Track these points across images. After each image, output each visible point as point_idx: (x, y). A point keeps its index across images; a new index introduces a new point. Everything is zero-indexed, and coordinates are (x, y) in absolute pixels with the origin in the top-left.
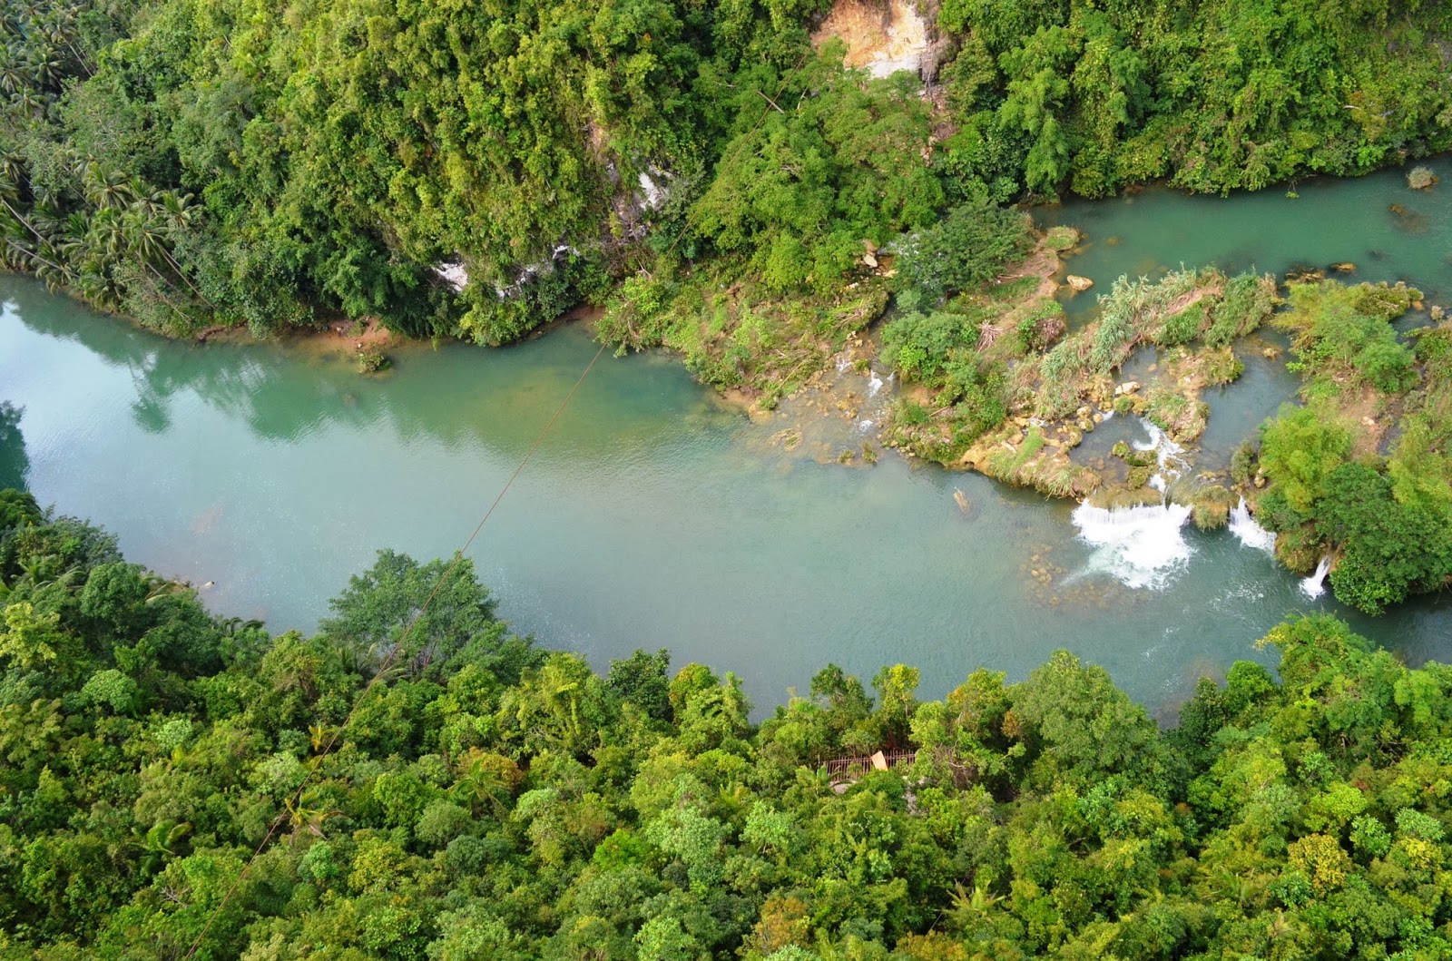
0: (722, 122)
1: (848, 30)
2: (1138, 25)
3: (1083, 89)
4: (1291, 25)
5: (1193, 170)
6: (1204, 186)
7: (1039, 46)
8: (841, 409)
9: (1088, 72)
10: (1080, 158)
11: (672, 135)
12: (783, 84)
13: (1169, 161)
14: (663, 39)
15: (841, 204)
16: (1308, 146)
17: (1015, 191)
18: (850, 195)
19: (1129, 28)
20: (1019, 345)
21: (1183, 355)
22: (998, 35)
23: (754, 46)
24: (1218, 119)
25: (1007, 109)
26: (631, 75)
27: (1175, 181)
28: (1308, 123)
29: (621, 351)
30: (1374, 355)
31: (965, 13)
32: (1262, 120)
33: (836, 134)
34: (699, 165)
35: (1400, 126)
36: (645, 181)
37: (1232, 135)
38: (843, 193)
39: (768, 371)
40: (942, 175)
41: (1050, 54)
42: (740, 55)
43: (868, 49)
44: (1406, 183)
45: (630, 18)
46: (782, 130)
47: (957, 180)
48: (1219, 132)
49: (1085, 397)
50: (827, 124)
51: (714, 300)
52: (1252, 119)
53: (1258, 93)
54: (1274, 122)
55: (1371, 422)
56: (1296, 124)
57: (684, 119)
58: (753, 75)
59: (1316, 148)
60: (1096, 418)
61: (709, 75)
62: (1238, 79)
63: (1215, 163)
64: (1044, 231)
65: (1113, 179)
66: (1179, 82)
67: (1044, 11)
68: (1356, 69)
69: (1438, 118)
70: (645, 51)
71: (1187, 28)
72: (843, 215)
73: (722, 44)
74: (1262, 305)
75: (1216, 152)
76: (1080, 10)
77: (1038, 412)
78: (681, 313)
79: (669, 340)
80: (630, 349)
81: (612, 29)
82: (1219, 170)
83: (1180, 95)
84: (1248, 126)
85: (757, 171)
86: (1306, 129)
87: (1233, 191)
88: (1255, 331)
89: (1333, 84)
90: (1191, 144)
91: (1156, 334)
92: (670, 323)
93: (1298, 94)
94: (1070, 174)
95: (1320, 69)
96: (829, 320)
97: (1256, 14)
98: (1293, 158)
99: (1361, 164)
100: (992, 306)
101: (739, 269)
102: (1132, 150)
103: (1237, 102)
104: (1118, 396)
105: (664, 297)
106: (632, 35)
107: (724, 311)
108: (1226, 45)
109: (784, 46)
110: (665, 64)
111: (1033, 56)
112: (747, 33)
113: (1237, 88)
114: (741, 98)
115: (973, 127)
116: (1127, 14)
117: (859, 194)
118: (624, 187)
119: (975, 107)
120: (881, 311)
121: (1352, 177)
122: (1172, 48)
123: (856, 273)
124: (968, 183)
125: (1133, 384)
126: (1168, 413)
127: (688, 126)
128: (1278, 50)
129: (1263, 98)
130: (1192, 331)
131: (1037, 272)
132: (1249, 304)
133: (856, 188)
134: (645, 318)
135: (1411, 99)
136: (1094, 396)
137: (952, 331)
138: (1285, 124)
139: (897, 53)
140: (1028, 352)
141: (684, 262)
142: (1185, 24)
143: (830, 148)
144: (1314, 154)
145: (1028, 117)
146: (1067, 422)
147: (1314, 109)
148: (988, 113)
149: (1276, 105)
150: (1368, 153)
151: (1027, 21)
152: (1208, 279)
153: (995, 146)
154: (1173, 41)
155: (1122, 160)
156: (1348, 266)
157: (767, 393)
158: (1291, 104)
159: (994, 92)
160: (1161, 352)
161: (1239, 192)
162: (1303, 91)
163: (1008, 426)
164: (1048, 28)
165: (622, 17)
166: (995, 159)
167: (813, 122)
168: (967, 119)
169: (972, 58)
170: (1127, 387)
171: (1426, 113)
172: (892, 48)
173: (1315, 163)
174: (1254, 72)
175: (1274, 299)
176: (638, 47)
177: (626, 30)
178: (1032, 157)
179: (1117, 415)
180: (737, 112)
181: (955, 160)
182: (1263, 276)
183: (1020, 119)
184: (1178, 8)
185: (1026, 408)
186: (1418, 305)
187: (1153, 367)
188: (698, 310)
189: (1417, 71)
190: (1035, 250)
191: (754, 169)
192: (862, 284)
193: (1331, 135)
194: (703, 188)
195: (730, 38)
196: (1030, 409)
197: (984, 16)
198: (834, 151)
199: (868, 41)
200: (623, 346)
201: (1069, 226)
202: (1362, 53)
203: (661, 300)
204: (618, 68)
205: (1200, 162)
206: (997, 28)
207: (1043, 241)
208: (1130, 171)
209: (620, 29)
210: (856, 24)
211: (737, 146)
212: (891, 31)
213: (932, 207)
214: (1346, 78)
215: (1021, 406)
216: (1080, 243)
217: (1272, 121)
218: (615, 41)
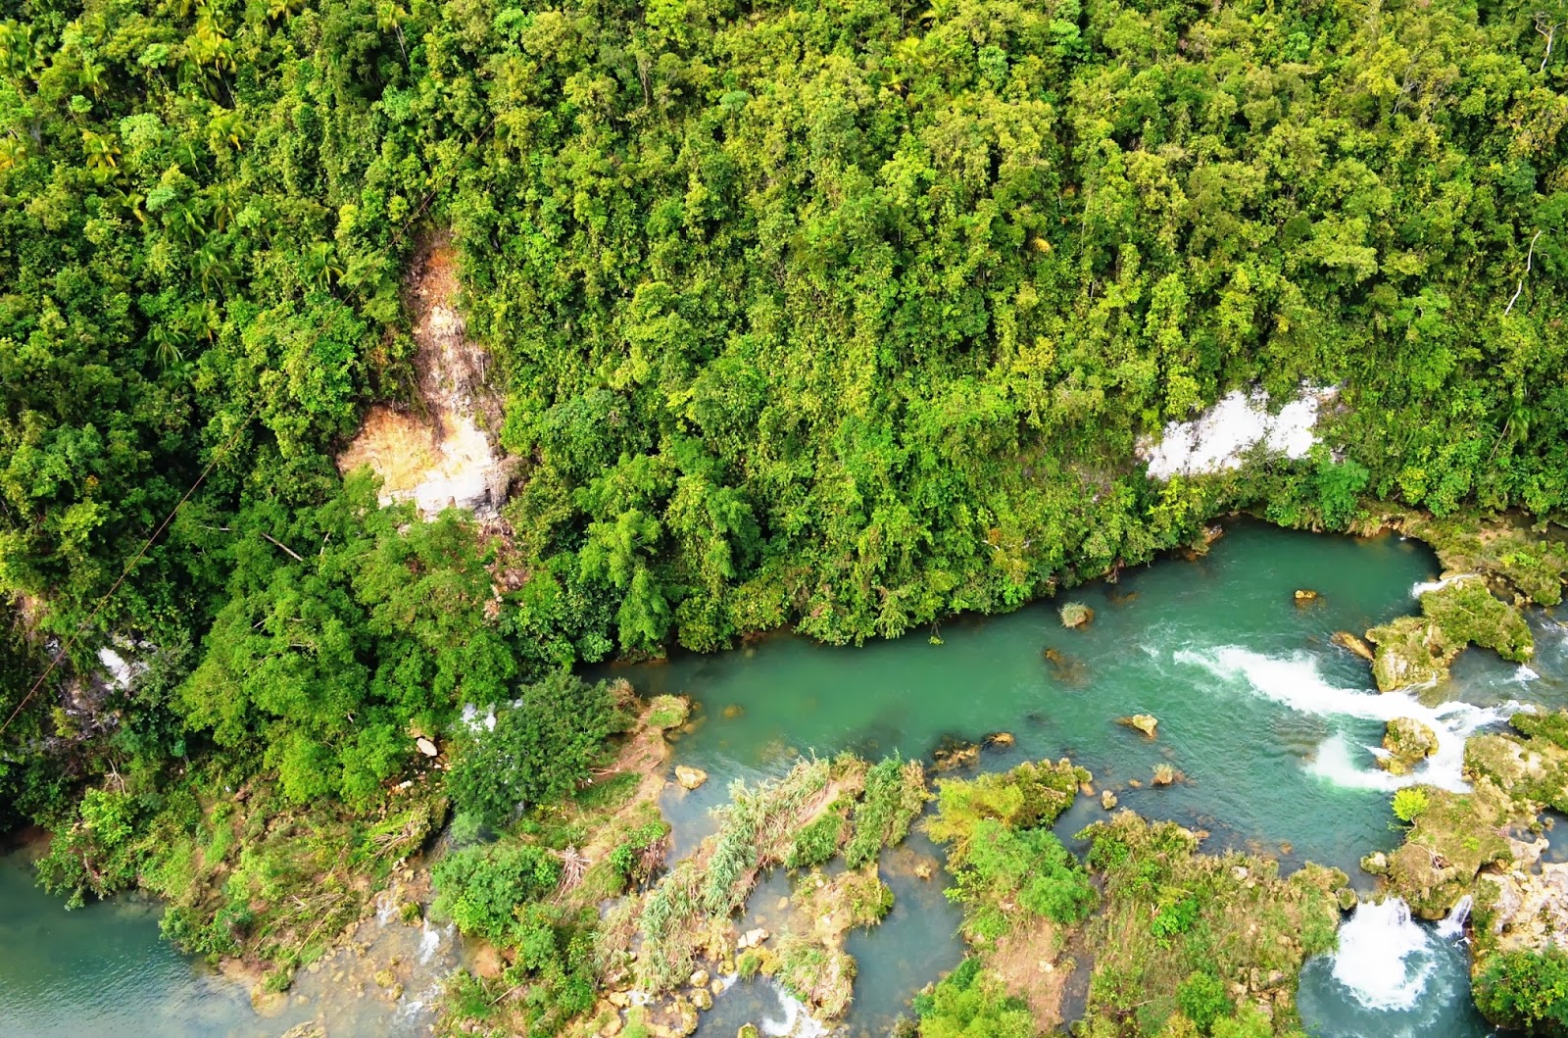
0: (213, 577)
1: (388, 448)
2: (739, 452)
3: (680, 530)
4: (913, 458)
5: (819, 620)
6: (833, 637)
7: (620, 479)
8: (381, 985)
9: (684, 511)
10: (683, 610)
11: (141, 602)
12: (294, 529)
13: (791, 607)
14: (118, 479)
15: (378, 688)
16: (947, 588)
17: (609, 650)
18: (390, 673)
19: (729, 455)
20: (614, 881)
21: (820, 883)
22: (574, 462)
23: (258, 477)
24: (842, 562)
25: (588, 558)
26: (68, 534)
27: (799, 629)
28: (944, 562)
29: (75, 901)
30: (1044, 892)
31: (532, 433)
32: (892, 563)
33: (367, 596)
34: (185, 635)
35: (1045, 556)
36: (108, 657)
37: (860, 579)
38: (381, 671)
39: (280, 933)
40: (511, 638)
41: (636, 489)
42: (239, 488)
43: (417, 469)
44: (1060, 620)
45: (61, 460)
46: (292, 596)
47: (532, 643)
48: (845, 574)
49: (700, 953)
50: (356, 580)
51: (214, 811)
52: (881, 562)
53: (884, 533)
54: (905, 562)
55: (1049, 967)
56: (931, 562)
57: (159, 577)
58: (255, 516)
59: (957, 588)
60: (716, 986)
61: (189, 520)
62: (860, 518)
63: (845, 608)
64: (647, 704)
65: (726, 631)
66: (793, 518)
67: (628, 434)
68: (991, 501)
69: (1085, 547)
70: (88, 500)
71: (798, 455)
72: (381, 700)
73: (213, 473)
74: (910, 803)
75: (844, 597)
76: (669, 437)
77: (638, 985)
78: (166, 836)
79: (147, 880)
80: (89, 897)
81: (34, 475)
82: (850, 618)
83: (796, 533)
84: (877, 569)
85: (255, 656)
86: (943, 569)
87: (867, 640)
88: (903, 840)
89: (967, 521)
90: (814, 586)
91: (786, 853)
92: (148, 855)
93: (928, 534)
94: (674, 629)
95: (950, 505)
96: (366, 846)
97: (873, 445)
98: (930, 604)
99: (1008, 602)
100: (579, 820)
101: (252, 762)
102: (746, 597)
103: (861, 545)
104: (741, 951)
105: (138, 818)
106: (64, 483)
107: (228, 829)
108: (843, 479)
109: (295, 479)
110: (123, 511)
111: (615, 493)
112: (247, 462)
113: (861, 527)
114: (238, 549)
115: (549, 575)
116: (726, 440)
117: (401, 673)
118: (77, 670)
119: (548, 551)
120: (440, 824)
121: (1000, 614)
122: (781, 480)
123: (409, 765)
124: (548, 645)
125: (761, 933)
126: (802, 975)
127: (165, 587)
128: (902, 483)
129: (891, 539)
130: (828, 848)
131: (637, 765)
132: (894, 804)
133: (398, 662)
134: (112, 849)
135: (1054, 531)
136: (712, 953)
137: (522, 874)
138: (918, 563)
139: (455, 473)
140: (625, 891)
141: (172, 762)
142: (795, 452)
143: (360, 612)
144: (956, 593)
145: (612, 569)
146: (678, 997)
147: (950, 547)
148: (568, 556)
149: (906, 548)
150: (1015, 589)
151: (607, 447)
152: (845, 768)
153: (577, 602)
154: (781, 471)
155: (735, 610)
156: (1006, 737)
157: (279, 964)
158: (922, 544)
159: (574, 530)
160: (794, 878)
161: (877, 641)
162: (935, 528)
163: (603, 1007)
164: (632, 456)
165: (49, 459)
166: (578, 616)
167: (337, 577)
168: (542, 565)
169: (542, 491)
170: (753, 936)
171: (1071, 544)
172: (446, 465)
173: (958, 604)
174: (877, 510)
175: (923, 794)
176: (77, 495)
177: (54, 477)
178: (624, 612)
179: (741, 981)
180: (234, 566)
181: (527, 622)
182: (907, 762)
183: (605, 570)
184: (785, 433)
185: (624, 980)
186: (1087, 789)
187: (783, 903)
188: (191, 830)
189: (1057, 499)
190: (635, 730)
191: (249, 653)
192: (416, 782)
193: (972, 574)
194: (192, 664)
195: (224, 467)
196: (628, 980)
197: (554, 440)
198: (367, 616)
199: (415, 461)
200: (77, 893)
201: (677, 695)
202: (995, 481)
203: (134, 824)
204: (46, 525)
205: (827, 610)
206: (571, 455)
207: (645, 716)
208: (746, 622)
209: (45, 474)
210: (398, 440)
211: (230, 616)
212: (444, 447)
213: (502, 681)
214: (981, 511)
215: (617, 978)
216: (691, 716)
217: (903, 563)
218: (39, 492)
